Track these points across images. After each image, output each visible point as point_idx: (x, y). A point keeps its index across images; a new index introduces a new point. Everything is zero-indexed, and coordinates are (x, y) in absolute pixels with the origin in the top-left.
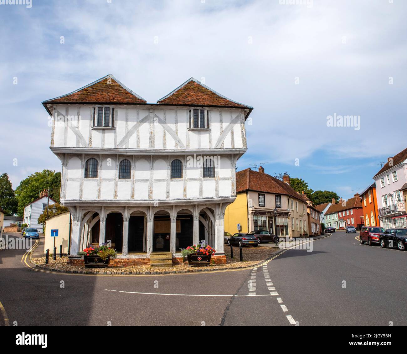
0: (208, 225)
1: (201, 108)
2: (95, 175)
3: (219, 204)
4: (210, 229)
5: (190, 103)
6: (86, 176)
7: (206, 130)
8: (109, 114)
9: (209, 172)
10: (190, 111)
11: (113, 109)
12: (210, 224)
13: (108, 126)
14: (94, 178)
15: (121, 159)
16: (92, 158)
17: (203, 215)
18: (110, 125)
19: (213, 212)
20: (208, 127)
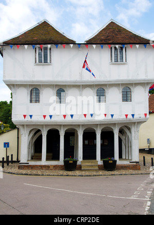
0: (125, 139)
1: (120, 45)
2: (37, 101)
3: (134, 123)
4: (127, 143)
5: (110, 42)
6: (31, 101)
7: (124, 64)
8: (47, 52)
9: (126, 97)
10: (111, 48)
11: (50, 49)
12: (127, 139)
13: (47, 62)
14: (37, 104)
15: (57, 89)
16: (35, 88)
17: (121, 132)
18: (49, 61)
19: (129, 129)
20: (126, 61)
